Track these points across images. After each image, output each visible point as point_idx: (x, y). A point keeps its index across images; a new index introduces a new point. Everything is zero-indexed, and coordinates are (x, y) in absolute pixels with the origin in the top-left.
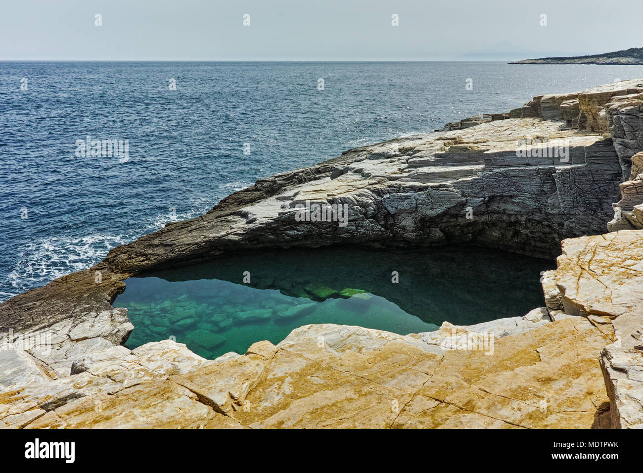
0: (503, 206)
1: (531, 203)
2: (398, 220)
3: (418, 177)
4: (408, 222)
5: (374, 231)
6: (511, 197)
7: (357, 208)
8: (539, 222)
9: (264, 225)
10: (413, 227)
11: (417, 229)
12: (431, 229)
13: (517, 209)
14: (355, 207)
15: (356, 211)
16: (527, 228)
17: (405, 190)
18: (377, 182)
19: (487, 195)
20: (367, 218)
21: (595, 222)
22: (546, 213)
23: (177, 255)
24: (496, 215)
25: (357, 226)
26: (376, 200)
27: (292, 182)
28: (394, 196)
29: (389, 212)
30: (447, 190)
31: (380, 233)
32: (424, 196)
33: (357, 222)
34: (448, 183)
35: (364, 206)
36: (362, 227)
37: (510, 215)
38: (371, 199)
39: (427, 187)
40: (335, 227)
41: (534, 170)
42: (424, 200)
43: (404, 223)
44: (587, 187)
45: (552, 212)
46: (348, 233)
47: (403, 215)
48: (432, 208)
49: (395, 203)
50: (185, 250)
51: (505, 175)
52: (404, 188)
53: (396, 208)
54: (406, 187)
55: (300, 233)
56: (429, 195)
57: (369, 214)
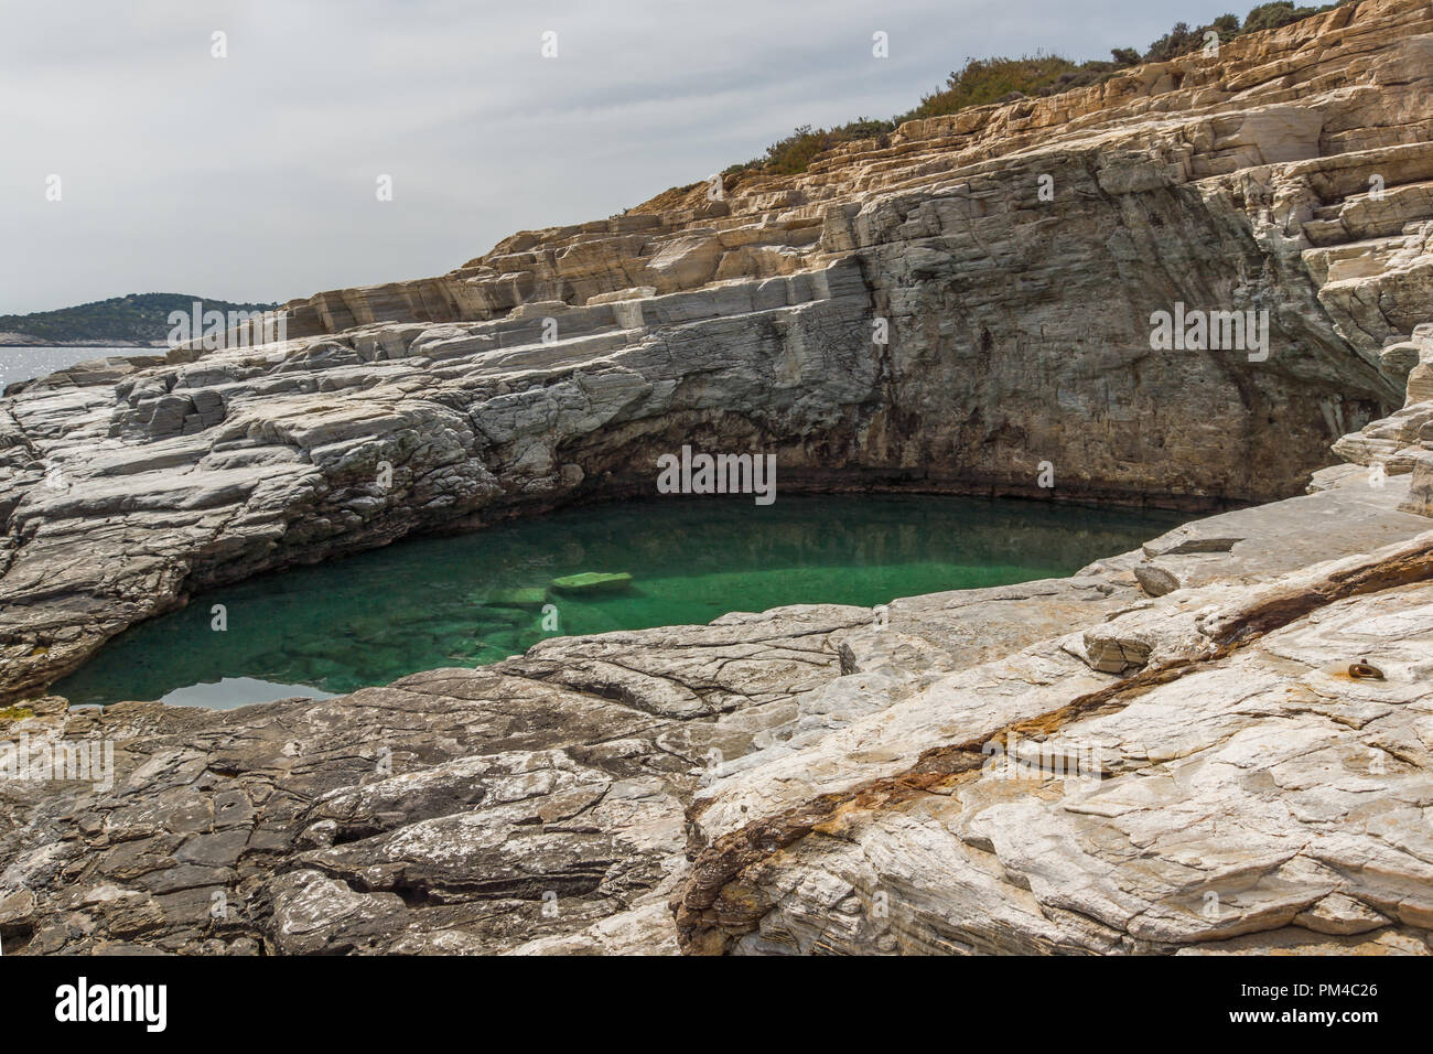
0: (697, 393)
1: (750, 376)
2: (510, 455)
3: (517, 362)
4: (536, 455)
6: (711, 372)
8: (745, 415)
10: (549, 463)
11: (555, 467)
13: (719, 393)
15: (454, 438)
16: (714, 434)
17: (512, 386)
19: (681, 372)
21: (853, 387)
22: (771, 390)
24: (678, 415)
28: (503, 400)
29: (491, 441)
30: (613, 372)
32: (574, 389)
33: (458, 466)
34: (605, 359)
36: (469, 474)
37: (700, 410)
38: (454, 416)
39: (568, 375)
40: (411, 487)
41: (745, 319)
42: (576, 398)
43: (526, 459)
44: (836, 334)
45: (784, 386)
47: (521, 442)
48: (591, 413)
49: (507, 417)
51: (701, 333)
52: (508, 383)
53: (511, 427)
54: (517, 381)
56: (583, 387)
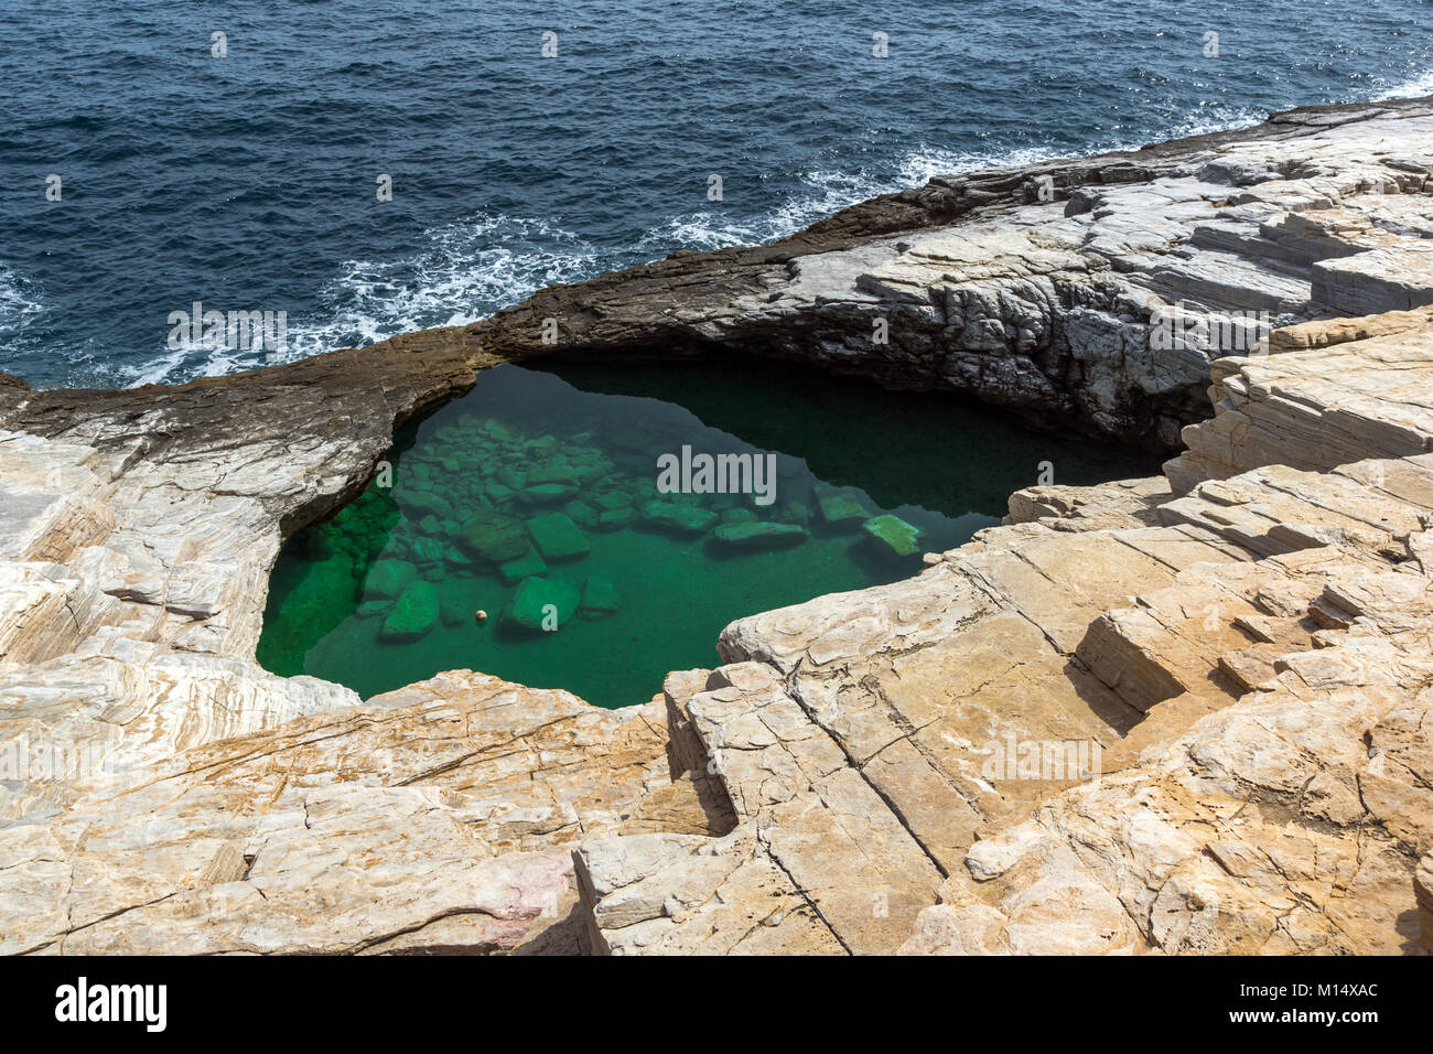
2: (1089, 376)
4: (1103, 388)
5: (1020, 388)
7: (992, 325)
9: (776, 318)
10: (1113, 404)
11: (1121, 410)
12: (1162, 418)
14: (988, 321)
15: (989, 331)
17: (1118, 306)
18: (1084, 265)
20: (1016, 352)
23: (594, 342)
25: (984, 367)
26: (1053, 312)
27: (1011, 196)
28: (1092, 315)
29: (1071, 352)
31: (1035, 396)
32: (1140, 337)
33: (986, 358)
35: (1014, 321)
36: (995, 371)
38: (1041, 309)
40: (943, 356)
42: (1135, 347)
43: (1097, 387)
46: (963, 377)
47: (1098, 368)
48: (1151, 373)
49: (1085, 333)
50: (612, 334)
52: (1117, 301)
53: (1085, 347)
54: (1122, 301)
55: (849, 353)
57: (1022, 344)
